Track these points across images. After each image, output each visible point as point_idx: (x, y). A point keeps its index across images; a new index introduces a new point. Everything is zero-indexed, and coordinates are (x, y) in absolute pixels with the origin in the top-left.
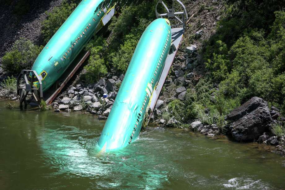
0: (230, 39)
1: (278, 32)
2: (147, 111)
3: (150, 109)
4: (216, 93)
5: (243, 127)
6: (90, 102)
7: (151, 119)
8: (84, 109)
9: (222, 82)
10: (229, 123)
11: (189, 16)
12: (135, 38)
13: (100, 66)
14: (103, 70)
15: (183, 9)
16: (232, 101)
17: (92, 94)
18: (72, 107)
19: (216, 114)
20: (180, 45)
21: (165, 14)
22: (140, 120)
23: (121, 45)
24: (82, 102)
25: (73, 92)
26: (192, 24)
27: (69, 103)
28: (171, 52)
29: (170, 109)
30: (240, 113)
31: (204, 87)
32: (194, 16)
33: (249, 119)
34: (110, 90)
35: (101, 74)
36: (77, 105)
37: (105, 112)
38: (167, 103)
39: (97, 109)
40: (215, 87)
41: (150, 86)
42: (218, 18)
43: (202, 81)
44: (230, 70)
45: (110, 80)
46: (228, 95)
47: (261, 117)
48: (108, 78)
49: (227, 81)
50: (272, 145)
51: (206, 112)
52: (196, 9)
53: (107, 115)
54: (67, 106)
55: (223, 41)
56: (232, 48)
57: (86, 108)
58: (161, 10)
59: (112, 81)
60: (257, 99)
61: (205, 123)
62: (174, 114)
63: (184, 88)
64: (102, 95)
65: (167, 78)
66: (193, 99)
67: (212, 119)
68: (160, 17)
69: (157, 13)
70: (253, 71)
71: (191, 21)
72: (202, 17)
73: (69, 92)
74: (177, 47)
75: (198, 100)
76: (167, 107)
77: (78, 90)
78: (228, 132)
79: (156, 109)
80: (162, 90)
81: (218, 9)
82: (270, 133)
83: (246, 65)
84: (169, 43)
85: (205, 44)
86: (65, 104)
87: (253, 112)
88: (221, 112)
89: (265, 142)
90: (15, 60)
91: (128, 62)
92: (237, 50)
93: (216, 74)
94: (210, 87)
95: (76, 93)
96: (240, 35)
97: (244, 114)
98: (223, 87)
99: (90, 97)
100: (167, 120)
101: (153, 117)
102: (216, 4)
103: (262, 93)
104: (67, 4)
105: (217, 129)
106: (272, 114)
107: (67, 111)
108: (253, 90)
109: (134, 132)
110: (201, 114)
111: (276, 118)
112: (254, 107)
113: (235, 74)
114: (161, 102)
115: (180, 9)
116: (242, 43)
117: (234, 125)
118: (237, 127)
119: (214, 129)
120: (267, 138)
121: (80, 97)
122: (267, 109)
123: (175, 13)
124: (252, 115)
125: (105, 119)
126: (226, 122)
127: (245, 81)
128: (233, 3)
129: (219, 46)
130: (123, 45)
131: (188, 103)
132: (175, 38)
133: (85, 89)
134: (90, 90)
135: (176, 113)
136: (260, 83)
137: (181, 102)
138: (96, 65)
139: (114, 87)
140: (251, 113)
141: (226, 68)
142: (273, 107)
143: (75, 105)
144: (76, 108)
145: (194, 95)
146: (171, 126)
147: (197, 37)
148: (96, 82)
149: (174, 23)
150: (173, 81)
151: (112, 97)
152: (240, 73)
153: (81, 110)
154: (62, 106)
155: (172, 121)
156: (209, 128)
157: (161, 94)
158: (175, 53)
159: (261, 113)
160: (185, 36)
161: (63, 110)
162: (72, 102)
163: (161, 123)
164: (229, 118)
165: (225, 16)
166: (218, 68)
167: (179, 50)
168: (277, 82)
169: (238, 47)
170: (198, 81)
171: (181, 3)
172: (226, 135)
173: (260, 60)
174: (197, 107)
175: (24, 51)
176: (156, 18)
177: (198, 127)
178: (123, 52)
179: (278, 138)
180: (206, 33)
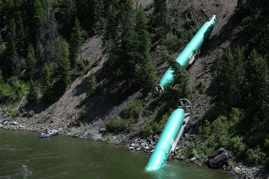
0: (211, 120)
1: (233, 118)
2: (171, 152)
3: (172, 151)
4: (204, 145)
5: (215, 162)
6: (144, 146)
7: (173, 156)
9: (207, 140)
11: (193, 108)
12: (167, 117)
13: (150, 130)
14: (151, 131)
15: (190, 105)
16: (211, 149)
17: (145, 143)
18: (136, 148)
19: (203, 155)
20: (188, 122)
21: (182, 107)
22: (167, 156)
23: (161, 120)
24: (140, 146)
25: (137, 141)
26: (194, 112)
27: (135, 146)
28: (183, 124)
29: (182, 151)
30: (214, 155)
31: (198, 142)
32: (195, 108)
34: (154, 141)
35: (150, 133)
36: (138, 147)
37: (151, 151)
38: (180, 149)
39: (147, 150)
40: (203, 142)
41: (173, 140)
42: (206, 110)
43: (198, 139)
44: (210, 135)
45: (154, 136)
46: (209, 146)
47: (223, 157)
48: (153, 135)
49: (209, 139)
50: (228, 170)
51: (198, 154)
52: (196, 105)
53: (152, 153)
54: (133, 148)
55: (208, 120)
56: (212, 124)
57: (142, 149)
58: (180, 105)
60: (222, 149)
61: (197, 159)
62: (183, 154)
63: (189, 142)
64: (150, 143)
65: (181, 137)
67: (201, 157)
68: (179, 108)
69: (178, 106)
70: (221, 135)
71: (194, 110)
72: (199, 109)
73: (135, 141)
74: (186, 122)
75: (195, 148)
76: (180, 150)
77: (139, 141)
78: (207, 164)
79: (175, 151)
80: (179, 142)
81: (207, 105)
82: (227, 165)
83: (218, 132)
84: (183, 120)
85: (200, 121)
87: (220, 155)
88: (205, 154)
89: (225, 169)
90: (111, 125)
91: (163, 128)
93: (204, 136)
94: (201, 142)
95: (138, 141)
96: (216, 118)
97: (216, 155)
98: (206, 142)
99: (144, 144)
100: (180, 157)
101: (173, 155)
102: (205, 103)
103: (225, 146)
104: (136, 100)
105: (203, 162)
106: (229, 156)
107: (133, 150)
108: (221, 144)
109: (164, 162)
110: (196, 154)
111: (230, 158)
112: (221, 152)
113: (213, 137)
114: (177, 148)
115: (188, 104)
116: (217, 122)
117: (211, 161)
119: (202, 162)
120: (226, 167)
121: (140, 143)
122: (226, 154)
123: (186, 106)
124: (219, 156)
125: (151, 155)
126: (208, 159)
127: (217, 140)
128: (213, 103)
129: (206, 122)
132: (185, 118)
133: (142, 140)
134: (145, 141)
135: (184, 153)
136: (224, 141)
137: (187, 149)
138: (148, 129)
139: (156, 140)
140: (219, 155)
141: (209, 133)
142: (229, 153)
143: (137, 147)
144: (138, 149)
145: (193, 146)
146: (182, 160)
147: (197, 118)
148: (147, 137)
149: (186, 111)
150: (184, 138)
151: (155, 144)
152: (215, 136)
153: (140, 150)
154: (131, 148)
155: (183, 157)
156: (199, 161)
157: (178, 144)
158: (185, 125)
159: (224, 155)
160: (191, 117)
161: (132, 149)
162: (136, 146)
163: (177, 158)
164: (209, 157)
165: (209, 109)
166: (205, 133)
167: (187, 123)
168: (232, 141)
169: (215, 124)
170: (196, 139)
171: (189, 102)
172: (207, 165)
173: (225, 131)
174: (194, 151)
175: (115, 121)
176: (177, 108)
177: (194, 161)
178: (161, 124)
179: (231, 168)
180: (200, 116)
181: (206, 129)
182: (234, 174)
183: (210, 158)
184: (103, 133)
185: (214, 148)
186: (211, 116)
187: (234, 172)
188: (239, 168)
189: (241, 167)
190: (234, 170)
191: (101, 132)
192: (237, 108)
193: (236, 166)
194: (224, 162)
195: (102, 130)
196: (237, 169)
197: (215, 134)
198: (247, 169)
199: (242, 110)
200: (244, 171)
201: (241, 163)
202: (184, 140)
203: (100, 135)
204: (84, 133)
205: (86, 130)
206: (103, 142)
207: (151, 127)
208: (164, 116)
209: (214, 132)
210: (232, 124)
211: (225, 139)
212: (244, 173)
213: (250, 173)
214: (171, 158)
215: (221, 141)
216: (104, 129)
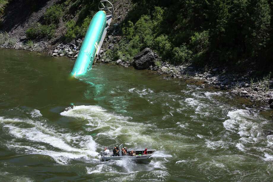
0: (135, 20)
1: (157, 17)
2: (95, 55)
3: (97, 55)
4: (128, 46)
5: (141, 62)
6: (68, 52)
7: (97, 59)
8: (65, 55)
9: (131, 41)
10: (135, 61)
11: (114, 9)
12: (89, 20)
13: (72, 34)
14: (74, 36)
15: (112, 6)
16: (136, 50)
18: (59, 54)
19: (129, 56)
20: (111, 23)
21: (103, 9)
22: (92, 60)
23: (82, 24)
24: (64, 51)
25: (59, 47)
26: (117, 13)
27: (58, 52)
28: (106, 27)
29: (106, 54)
30: (140, 55)
31: (123, 44)
32: (117, 9)
33: (144, 58)
34: (77, 45)
35: (72, 38)
36: (62, 53)
37: (75, 56)
38: (105, 51)
39: (71, 55)
40: (128, 43)
41: (97, 43)
42: (128, 10)
43: (121, 40)
44: (134, 35)
45: (77, 41)
46: (133, 47)
47: (150, 57)
49: (133, 40)
50: (155, 70)
51: (124, 55)
52: (118, 6)
53: (76, 58)
54: (57, 54)
55: (131, 21)
56: (135, 25)
57: (66, 54)
58: (101, 7)
59: (78, 41)
60: (148, 49)
61: (123, 61)
62: (108, 56)
63: (113, 44)
64: (73, 48)
65: (105, 40)
66: (117, 49)
67: (127, 59)
68: (101, 10)
69: (99, 8)
70: (145, 35)
71: (116, 12)
72: (121, 9)
73: (57, 47)
74: (109, 24)
75: (120, 50)
76: (105, 53)
78: (134, 65)
79: (100, 54)
80: (102, 45)
81: (128, 6)
82: (154, 65)
84: (105, 22)
85: (123, 22)
86: (56, 53)
87: (146, 55)
88: (131, 55)
89: (152, 69)
90: (32, 32)
91: (86, 32)
92: (138, 25)
93: (128, 37)
94: (125, 43)
95: (61, 47)
96: (139, 18)
97: (142, 56)
98: (131, 43)
99: (67, 49)
100: (105, 60)
101: (98, 58)
102: (127, 3)
103: (150, 46)
104: (56, 5)
105: (129, 63)
106: (155, 56)
107: (57, 56)
108: (146, 44)
109: (89, 66)
110: (121, 56)
111: (157, 57)
112: (146, 52)
113: (137, 37)
114: (102, 51)
115: (110, 6)
116: (140, 22)
117: (137, 61)
118: (139, 62)
119: (127, 64)
120: (153, 67)
121: (63, 49)
122: (152, 54)
123: (108, 8)
124: (145, 57)
125: (76, 60)
127: (142, 40)
128: (135, 3)
129: (129, 23)
130: (83, 23)
131: (115, 51)
132: (107, 20)
133: (65, 45)
134: (68, 46)
135: (109, 56)
136: (149, 41)
137: (111, 51)
138: (70, 34)
139: (79, 44)
140: (145, 56)
142: (155, 53)
144: (61, 55)
145: (118, 48)
146: (107, 63)
147: (119, 19)
148: (70, 42)
149: (107, 13)
150: (108, 41)
151: (78, 49)
152: (140, 37)
153: (63, 56)
154: (54, 54)
155: (108, 60)
156: (125, 63)
157: (102, 47)
158: (108, 27)
159: (150, 56)
160: (113, 19)
161: (55, 55)
162: (59, 52)
163: (102, 61)
164: (134, 58)
165: (131, 9)
166: (129, 34)
168: (157, 40)
169: (139, 24)
171: (111, 3)
173: (149, 30)
174: (120, 53)
175: (36, 28)
176: (99, 11)
177: (120, 63)
178: (83, 27)
179: (158, 67)
180: (123, 17)
181: (130, 30)
182: (161, 73)
183: (136, 59)
184: (24, 41)
185: (139, 48)
186: (134, 16)
187: (162, 71)
188: (166, 67)
189: (168, 66)
190: (161, 69)
191: (21, 40)
192: (160, 7)
193: (162, 66)
194: (151, 62)
195: (22, 38)
196: (164, 68)
197: (140, 34)
198: (174, 68)
199: (165, 8)
200: (171, 69)
201: (168, 62)
202: (108, 43)
203: (21, 43)
204: (4, 43)
205: (6, 39)
206: (25, 50)
207: (73, 31)
208: (85, 19)
209: (137, 32)
210: (156, 23)
211: (149, 39)
212: (171, 72)
213: (177, 71)
214: (97, 61)
215: (146, 41)
216: (25, 37)
